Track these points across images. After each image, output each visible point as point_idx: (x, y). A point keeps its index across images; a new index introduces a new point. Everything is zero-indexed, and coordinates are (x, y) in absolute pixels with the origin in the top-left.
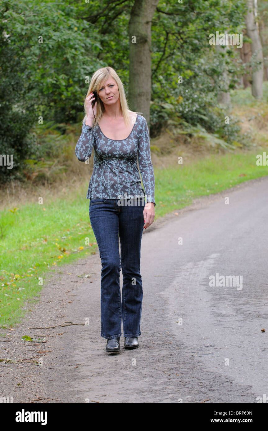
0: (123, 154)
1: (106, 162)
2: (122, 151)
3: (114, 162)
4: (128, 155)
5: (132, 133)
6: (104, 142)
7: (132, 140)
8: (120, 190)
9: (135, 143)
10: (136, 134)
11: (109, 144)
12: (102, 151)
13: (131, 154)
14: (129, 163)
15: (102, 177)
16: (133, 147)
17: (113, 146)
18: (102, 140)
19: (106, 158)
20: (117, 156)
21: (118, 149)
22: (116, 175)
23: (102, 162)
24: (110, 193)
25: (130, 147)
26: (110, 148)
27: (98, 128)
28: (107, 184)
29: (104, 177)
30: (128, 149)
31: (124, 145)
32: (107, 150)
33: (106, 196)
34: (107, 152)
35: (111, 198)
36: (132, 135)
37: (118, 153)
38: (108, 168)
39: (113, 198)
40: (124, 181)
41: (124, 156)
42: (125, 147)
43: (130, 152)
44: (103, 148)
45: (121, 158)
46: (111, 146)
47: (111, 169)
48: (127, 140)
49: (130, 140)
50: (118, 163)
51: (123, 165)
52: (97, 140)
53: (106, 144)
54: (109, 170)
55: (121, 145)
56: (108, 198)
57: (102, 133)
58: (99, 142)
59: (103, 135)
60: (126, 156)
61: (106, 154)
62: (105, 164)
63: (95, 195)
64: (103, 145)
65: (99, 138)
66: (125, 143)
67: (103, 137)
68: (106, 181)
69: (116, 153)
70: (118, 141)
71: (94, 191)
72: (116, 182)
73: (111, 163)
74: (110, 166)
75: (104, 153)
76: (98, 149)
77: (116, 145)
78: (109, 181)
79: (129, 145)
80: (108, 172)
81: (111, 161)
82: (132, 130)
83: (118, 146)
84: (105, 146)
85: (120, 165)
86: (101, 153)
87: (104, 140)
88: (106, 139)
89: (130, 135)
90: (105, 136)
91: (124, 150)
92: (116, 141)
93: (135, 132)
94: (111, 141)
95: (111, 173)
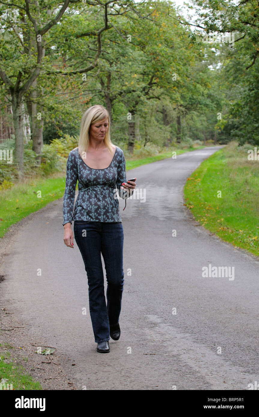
0: (106, 181)
1: (91, 189)
2: (106, 178)
3: (98, 189)
4: (111, 182)
5: (113, 162)
6: (88, 172)
7: (113, 168)
8: (102, 214)
9: (115, 171)
10: (116, 163)
11: (93, 173)
12: (88, 180)
13: (113, 181)
14: (111, 188)
15: (87, 202)
16: (114, 175)
17: (97, 175)
18: (87, 170)
19: (91, 185)
20: (101, 183)
21: (102, 177)
22: (99, 200)
23: (87, 189)
24: (94, 216)
25: (112, 174)
26: (95, 177)
27: (81, 161)
28: (92, 208)
29: (88, 202)
30: (110, 177)
31: (107, 173)
32: (92, 178)
33: (90, 218)
34: (92, 180)
35: (94, 221)
36: (113, 164)
37: (102, 180)
38: (93, 194)
39: (96, 221)
40: (106, 206)
41: (107, 182)
42: (107, 174)
43: (112, 179)
44: (89, 177)
45: (104, 184)
46: (95, 174)
47: (95, 195)
48: (109, 168)
49: (111, 169)
50: (102, 189)
51: (106, 191)
52: (82, 170)
53: (91, 173)
54: (94, 196)
55: (104, 173)
56: (92, 220)
57: (85, 164)
58: (84, 172)
59: (87, 166)
60: (108, 182)
61: (92, 182)
62: (90, 191)
63: (80, 218)
64: (88, 175)
65: (83, 169)
66: (107, 171)
67: (87, 168)
68: (91, 206)
69: (100, 181)
70: (101, 170)
71: (79, 214)
72: (99, 207)
73: (96, 189)
74: (95, 193)
75: (90, 181)
76: (84, 178)
77: (100, 174)
78: (93, 206)
79: (111, 173)
80: (92, 198)
81: (95, 188)
82: (113, 160)
83: (101, 175)
84: (90, 175)
85: (104, 191)
86: (88, 181)
87: (88, 170)
88: (90, 169)
89: (111, 164)
90: (89, 167)
91: (107, 177)
92: (99, 170)
93: (115, 161)
94: (94, 171)
95: (95, 199)
